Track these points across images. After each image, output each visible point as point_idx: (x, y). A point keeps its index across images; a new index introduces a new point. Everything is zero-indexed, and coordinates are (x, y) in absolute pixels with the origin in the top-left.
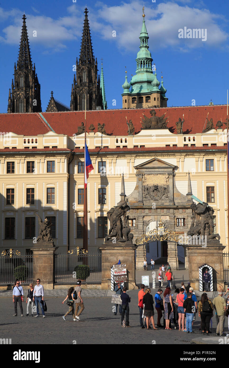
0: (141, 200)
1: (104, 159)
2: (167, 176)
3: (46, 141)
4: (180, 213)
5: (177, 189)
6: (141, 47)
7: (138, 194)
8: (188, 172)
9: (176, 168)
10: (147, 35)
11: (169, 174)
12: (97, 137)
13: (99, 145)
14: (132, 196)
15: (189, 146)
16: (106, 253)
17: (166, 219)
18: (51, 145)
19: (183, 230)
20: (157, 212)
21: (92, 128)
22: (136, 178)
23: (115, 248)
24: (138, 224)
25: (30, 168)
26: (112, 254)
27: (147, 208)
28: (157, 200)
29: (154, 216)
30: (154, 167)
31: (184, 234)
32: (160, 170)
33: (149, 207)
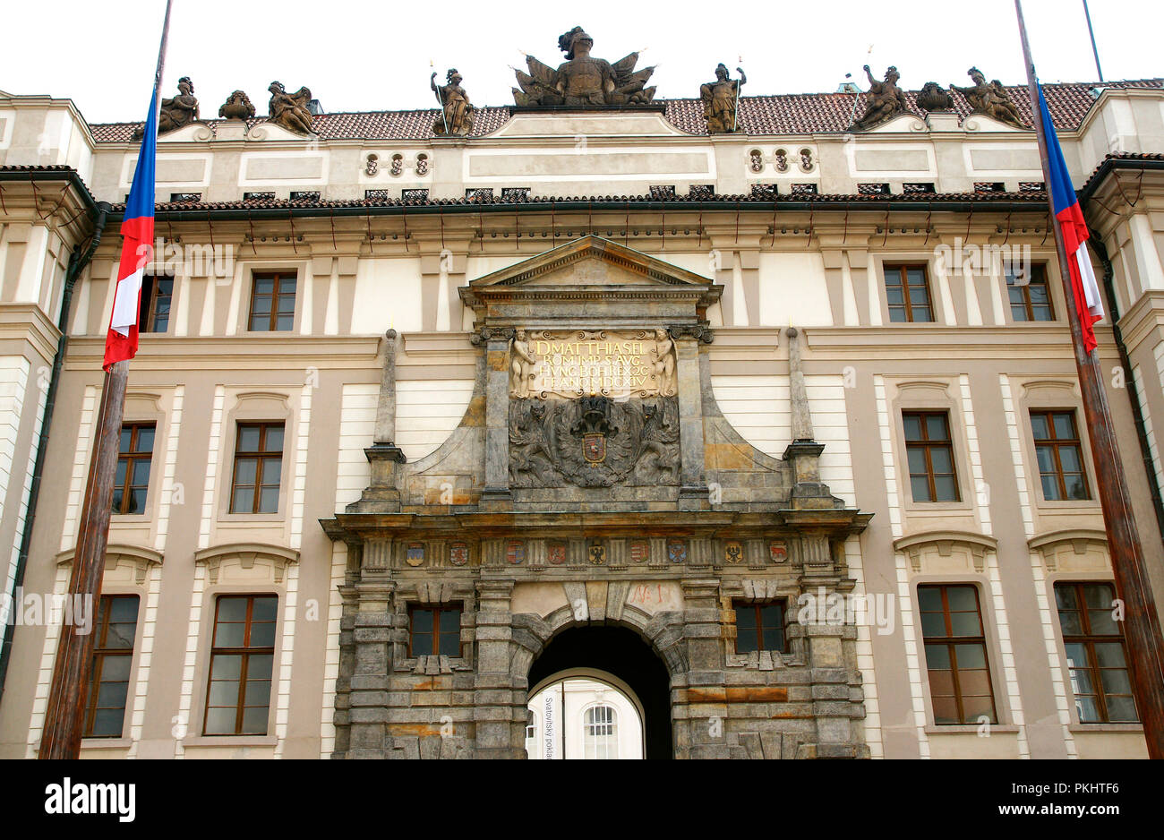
0: (499, 482)
1: (287, 258)
4: (753, 568)
5: (725, 421)
7: (479, 447)
8: (783, 324)
9: (710, 294)
12: (262, 144)
13: (268, 185)
14: (442, 460)
15: (784, 190)
17: (667, 608)
19: (781, 678)
20: (603, 557)
22: (468, 358)
24: (479, 637)
27: (541, 535)
28: (603, 486)
29: (585, 582)
30: (585, 287)
31: (787, 702)
32: (621, 309)
33: (552, 524)
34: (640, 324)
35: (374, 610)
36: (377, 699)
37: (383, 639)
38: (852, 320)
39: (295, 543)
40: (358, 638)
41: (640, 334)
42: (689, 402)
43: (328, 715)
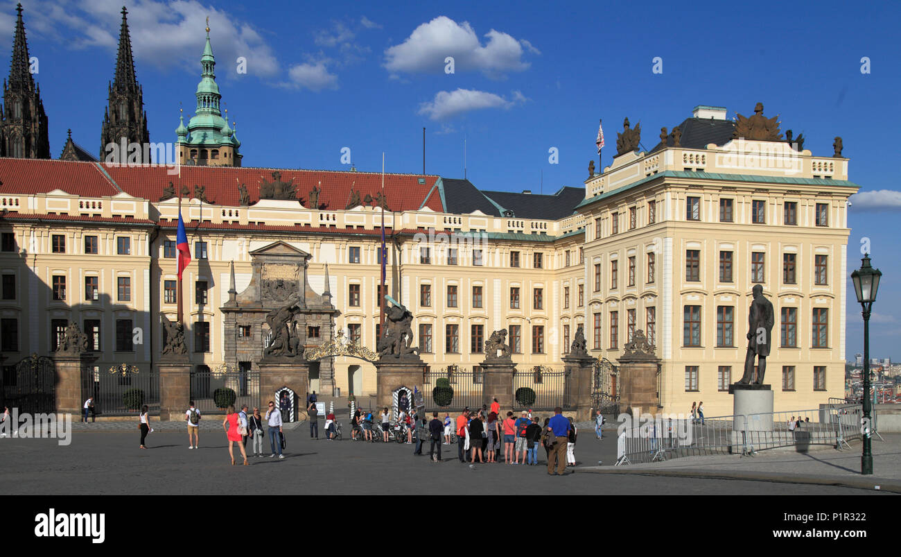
0: (258, 299)
1: (205, 239)
2: (296, 268)
3: (116, 207)
5: (309, 286)
6: (204, 76)
7: (254, 291)
8: (325, 263)
9: (309, 256)
10: (212, 60)
11: (299, 265)
12: (194, 205)
13: (198, 217)
14: (245, 293)
15: (328, 226)
16: (266, 371)
18: (123, 213)
19: (317, 343)
21: (186, 192)
22: (251, 269)
23: (281, 365)
24: (254, 333)
25: (90, 246)
26: (276, 373)
28: (282, 301)
30: (279, 253)
32: (287, 258)
34: (291, 263)
35: (232, 327)
36: (230, 346)
37: (234, 333)
38: (341, 262)
39: (213, 312)
40: (229, 333)
42: (302, 282)
43: (223, 348)
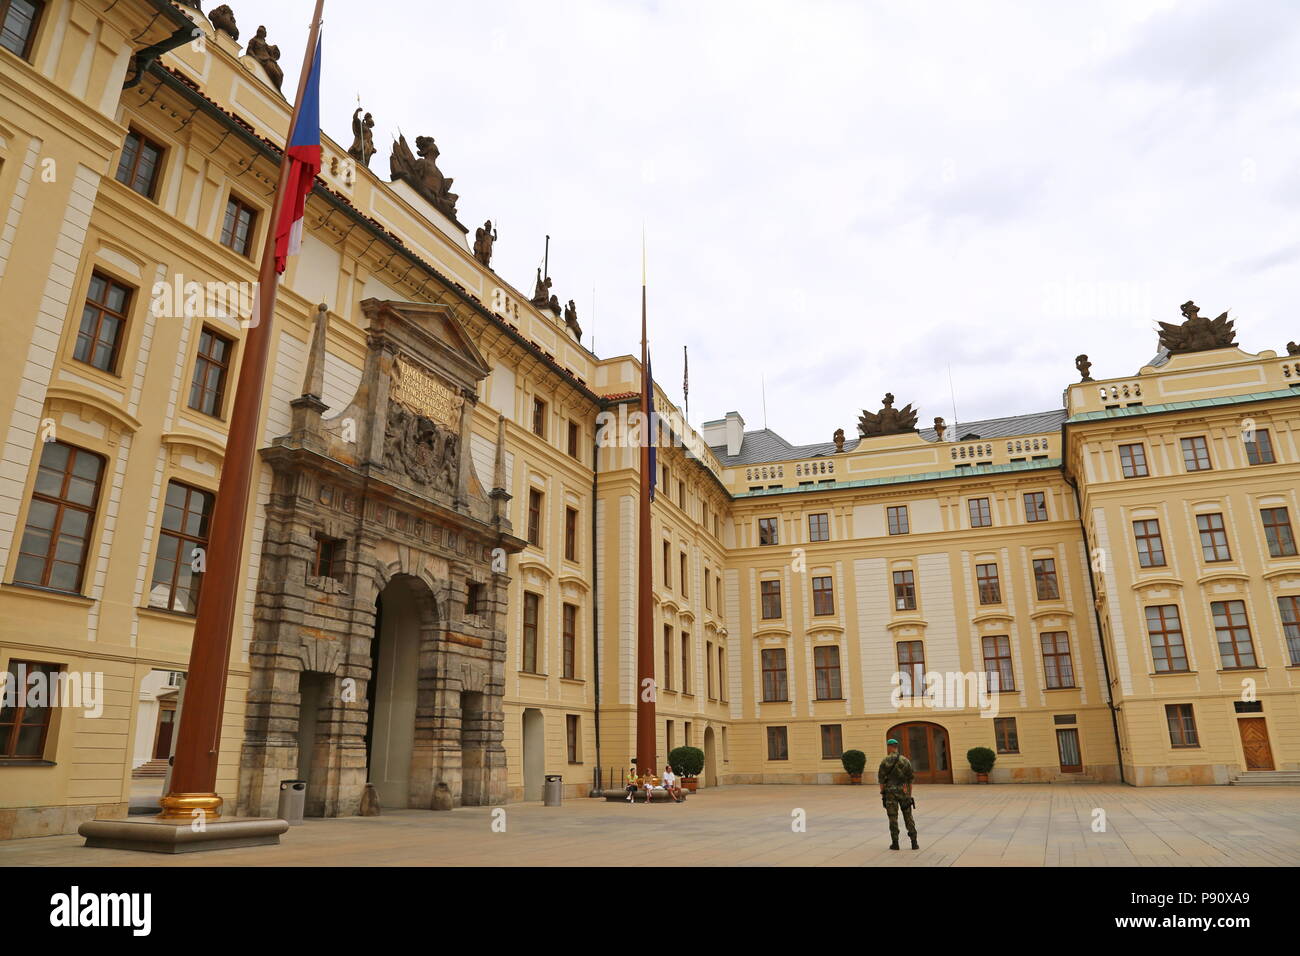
0: (378, 456)
2: (459, 400)
4: (477, 562)
5: (472, 462)
7: (363, 427)
8: (499, 412)
11: (465, 394)
12: (250, 77)
15: (507, 325)
17: (442, 576)
19: (481, 633)
20: (421, 533)
22: (362, 352)
24: (360, 572)
27: (397, 507)
28: (422, 483)
29: (409, 547)
30: (439, 340)
31: (480, 648)
33: (412, 503)
34: (452, 380)
35: (301, 534)
36: (299, 604)
37: (307, 557)
38: (524, 425)
40: (292, 553)
41: (448, 384)
42: (464, 443)
43: (249, 608)
